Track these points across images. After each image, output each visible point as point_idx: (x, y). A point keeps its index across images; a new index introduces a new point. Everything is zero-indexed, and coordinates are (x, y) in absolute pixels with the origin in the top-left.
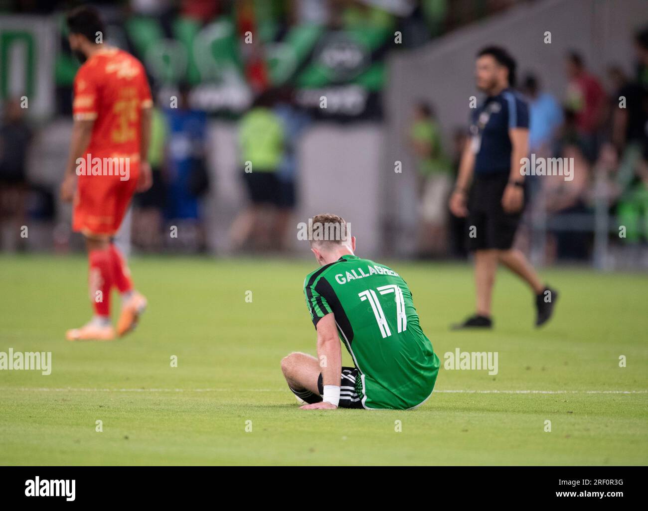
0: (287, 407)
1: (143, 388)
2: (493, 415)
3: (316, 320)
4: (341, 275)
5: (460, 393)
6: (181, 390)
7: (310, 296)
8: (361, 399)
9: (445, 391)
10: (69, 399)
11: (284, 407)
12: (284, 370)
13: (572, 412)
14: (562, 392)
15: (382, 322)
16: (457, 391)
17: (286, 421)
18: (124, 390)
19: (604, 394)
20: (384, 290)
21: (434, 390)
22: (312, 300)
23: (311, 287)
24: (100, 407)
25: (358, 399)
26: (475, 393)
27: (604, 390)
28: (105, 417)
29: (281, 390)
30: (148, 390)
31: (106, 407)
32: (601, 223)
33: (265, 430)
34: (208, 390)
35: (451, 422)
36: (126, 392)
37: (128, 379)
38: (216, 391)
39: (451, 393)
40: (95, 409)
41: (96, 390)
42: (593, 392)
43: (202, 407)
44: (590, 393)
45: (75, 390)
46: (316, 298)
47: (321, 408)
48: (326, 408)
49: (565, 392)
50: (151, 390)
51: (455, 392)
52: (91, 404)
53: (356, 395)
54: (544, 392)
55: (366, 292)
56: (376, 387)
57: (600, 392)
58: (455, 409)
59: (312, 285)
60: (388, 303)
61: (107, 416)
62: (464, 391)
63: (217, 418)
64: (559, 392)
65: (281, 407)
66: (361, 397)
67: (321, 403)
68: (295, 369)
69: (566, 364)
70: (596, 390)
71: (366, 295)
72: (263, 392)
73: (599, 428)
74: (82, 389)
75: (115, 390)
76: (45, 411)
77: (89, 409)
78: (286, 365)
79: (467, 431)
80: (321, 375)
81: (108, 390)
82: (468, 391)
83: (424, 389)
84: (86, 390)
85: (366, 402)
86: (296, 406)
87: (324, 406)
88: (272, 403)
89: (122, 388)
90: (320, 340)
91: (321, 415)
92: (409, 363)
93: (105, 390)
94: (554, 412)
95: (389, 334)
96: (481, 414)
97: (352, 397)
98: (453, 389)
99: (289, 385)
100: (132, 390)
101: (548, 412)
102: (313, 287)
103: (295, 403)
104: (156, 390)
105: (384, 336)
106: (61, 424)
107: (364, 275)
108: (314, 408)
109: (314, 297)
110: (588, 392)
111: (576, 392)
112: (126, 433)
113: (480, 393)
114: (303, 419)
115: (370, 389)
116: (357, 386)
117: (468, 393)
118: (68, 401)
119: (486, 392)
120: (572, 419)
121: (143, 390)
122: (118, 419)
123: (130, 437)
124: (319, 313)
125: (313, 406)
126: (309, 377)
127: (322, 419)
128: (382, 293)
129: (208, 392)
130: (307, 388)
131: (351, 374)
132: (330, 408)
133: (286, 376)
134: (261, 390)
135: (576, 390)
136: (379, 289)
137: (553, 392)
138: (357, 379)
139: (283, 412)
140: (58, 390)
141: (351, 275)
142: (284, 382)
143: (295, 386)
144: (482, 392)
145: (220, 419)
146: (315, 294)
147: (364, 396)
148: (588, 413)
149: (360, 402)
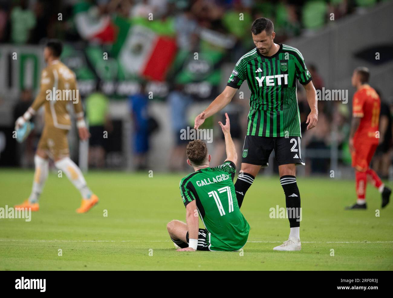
0: (170, 250)
1: (95, 240)
2: (277, 254)
3: (187, 203)
4: (199, 182)
5: (260, 243)
6: (115, 241)
7: (184, 190)
8: (208, 246)
9: (252, 242)
10: (56, 246)
11: (168, 250)
12: (169, 229)
13: (319, 253)
14: (313, 242)
15: (220, 207)
16: (259, 242)
17: (169, 258)
18: (84, 241)
19: (336, 243)
20: (222, 190)
21: (247, 242)
22: (185, 192)
23: (184, 186)
24: (72, 250)
25: (207, 246)
26: (268, 243)
27: (336, 241)
28: (74, 255)
29: (166, 241)
30: (97, 241)
31: (75, 250)
32: (334, 154)
33: (158, 262)
34: (128, 241)
35: (255, 258)
36: (86, 242)
37: (86, 235)
38: (133, 242)
39: (256, 243)
40: (69, 251)
41: (70, 241)
42: (330, 242)
43: (125, 250)
44: (328, 242)
45: (59, 241)
46: (187, 191)
47: (187, 250)
48: (190, 251)
49: (315, 242)
50: (98, 241)
51: (257, 242)
52: (67, 249)
53: (206, 244)
54: (304, 242)
55: (212, 192)
56: (216, 240)
57: (333, 242)
58: (258, 251)
59: (184, 185)
60: (224, 197)
61: (75, 255)
62: (262, 242)
63: (133, 256)
64: (312, 242)
65: (166, 250)
66: (208, 245)
67: (187, 248)
68: (174, 228)
69: (316, 227)
70: (332, 241)
71: (212, 194)
72: (157, 242)
73: (333, 261)
74: (63, 241)
75: (80, 241)
76: (43, 252)
77: (66, 251)
78: (169, 227)
79: (264, 262)
80: (188, 232)
81: (76, 241)
82: (264, 242)
83: (242, 242)
84: (65, 241)
85: (211, 248)
86: (174, 249)
87: (189, 250)
88: (162, 248)
89: (83, 240)
90: (188, 213)
91: (187, 254)
92: (234, 228)
93: (74, 241)
94: (309, 253)
95: (224, 214)
96: (271, 254)
97: (204, 244)
98: (257, 241)
99: (171, 237)
100: (89, 241)
101: (306, 253)
102: (185, 186)
103: (174, 248)
104: (101, 241)
105: (222, 215)
106: (51, 259)
107: (211, 183)
108: (184, 251)
109: (186, 191)
110: (327, 242)
111: (321, 242)
112: (85, 264)
113: (271, 243)
114: (178, 256)
115: (213, 241)
116: (207, 238)
117: (264, 243)
118: (56, 247)
119: (274, 242)
120: (318, 256)
121: (94, 241)
122: (81, 256)
123: (88, 266)
124: (189, 199)
125: (183, 249)
126: (181, 233)
127: (188, 256)
128: (220, 192)
129: (128, 242)
130: (180, 239)
131: (204, 232)
132: (192, 251)
133: (169, 233)
134: (156, 241)
135: (321, 241)
136: (219, 190)
137: (309, 242)
138: (206, 235)
139: (168, 252)
140: (50, 241)
141: (204, 182)
142: (169, 236)
143: (174, 238)
144: (272, 242)
145: (135, 256)
146: (187, 190)
147: (210, 244)
148: (327, 253)
149: (208, 247)
